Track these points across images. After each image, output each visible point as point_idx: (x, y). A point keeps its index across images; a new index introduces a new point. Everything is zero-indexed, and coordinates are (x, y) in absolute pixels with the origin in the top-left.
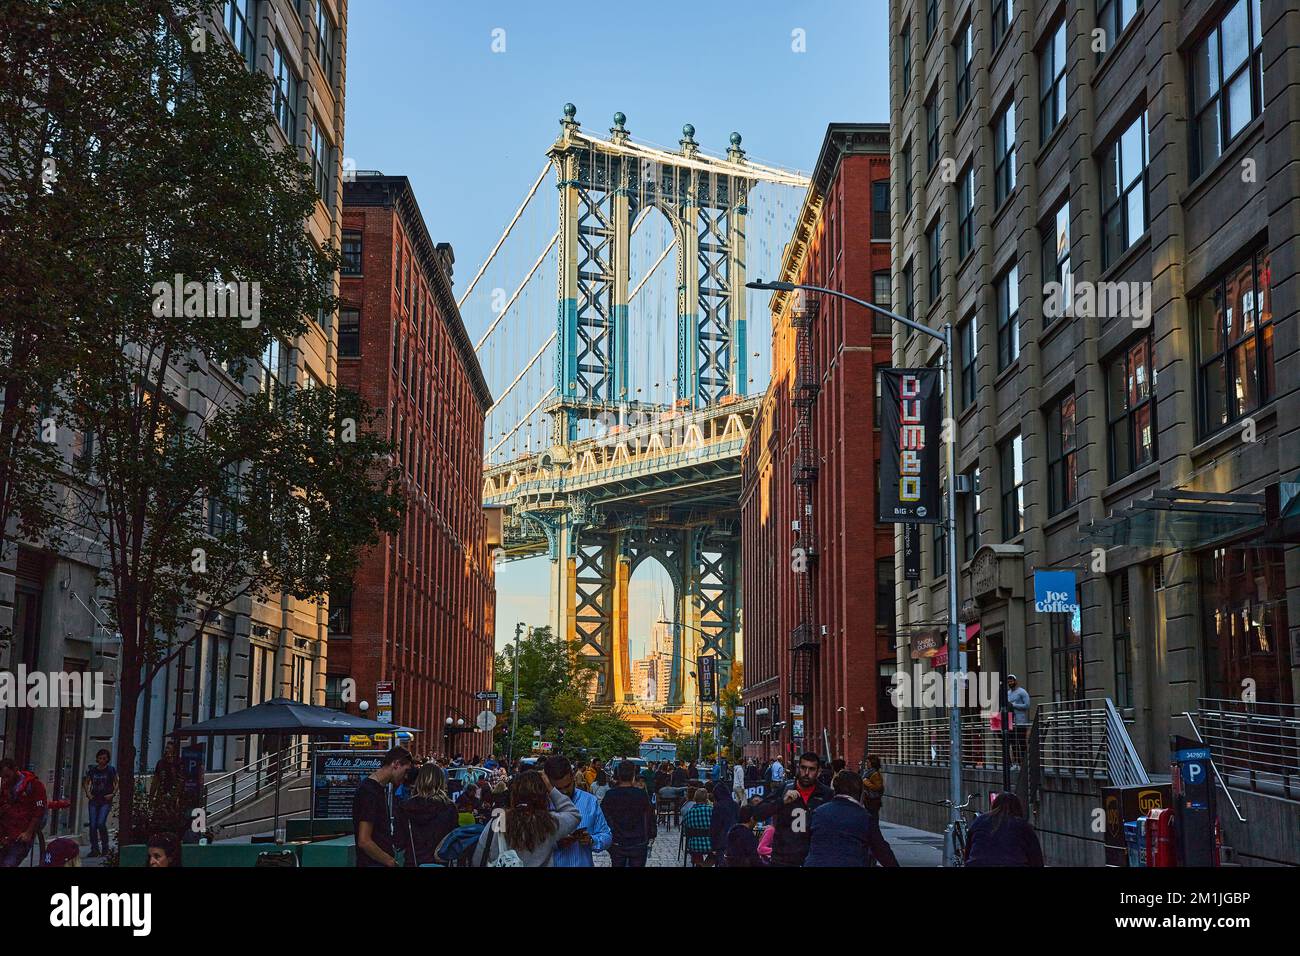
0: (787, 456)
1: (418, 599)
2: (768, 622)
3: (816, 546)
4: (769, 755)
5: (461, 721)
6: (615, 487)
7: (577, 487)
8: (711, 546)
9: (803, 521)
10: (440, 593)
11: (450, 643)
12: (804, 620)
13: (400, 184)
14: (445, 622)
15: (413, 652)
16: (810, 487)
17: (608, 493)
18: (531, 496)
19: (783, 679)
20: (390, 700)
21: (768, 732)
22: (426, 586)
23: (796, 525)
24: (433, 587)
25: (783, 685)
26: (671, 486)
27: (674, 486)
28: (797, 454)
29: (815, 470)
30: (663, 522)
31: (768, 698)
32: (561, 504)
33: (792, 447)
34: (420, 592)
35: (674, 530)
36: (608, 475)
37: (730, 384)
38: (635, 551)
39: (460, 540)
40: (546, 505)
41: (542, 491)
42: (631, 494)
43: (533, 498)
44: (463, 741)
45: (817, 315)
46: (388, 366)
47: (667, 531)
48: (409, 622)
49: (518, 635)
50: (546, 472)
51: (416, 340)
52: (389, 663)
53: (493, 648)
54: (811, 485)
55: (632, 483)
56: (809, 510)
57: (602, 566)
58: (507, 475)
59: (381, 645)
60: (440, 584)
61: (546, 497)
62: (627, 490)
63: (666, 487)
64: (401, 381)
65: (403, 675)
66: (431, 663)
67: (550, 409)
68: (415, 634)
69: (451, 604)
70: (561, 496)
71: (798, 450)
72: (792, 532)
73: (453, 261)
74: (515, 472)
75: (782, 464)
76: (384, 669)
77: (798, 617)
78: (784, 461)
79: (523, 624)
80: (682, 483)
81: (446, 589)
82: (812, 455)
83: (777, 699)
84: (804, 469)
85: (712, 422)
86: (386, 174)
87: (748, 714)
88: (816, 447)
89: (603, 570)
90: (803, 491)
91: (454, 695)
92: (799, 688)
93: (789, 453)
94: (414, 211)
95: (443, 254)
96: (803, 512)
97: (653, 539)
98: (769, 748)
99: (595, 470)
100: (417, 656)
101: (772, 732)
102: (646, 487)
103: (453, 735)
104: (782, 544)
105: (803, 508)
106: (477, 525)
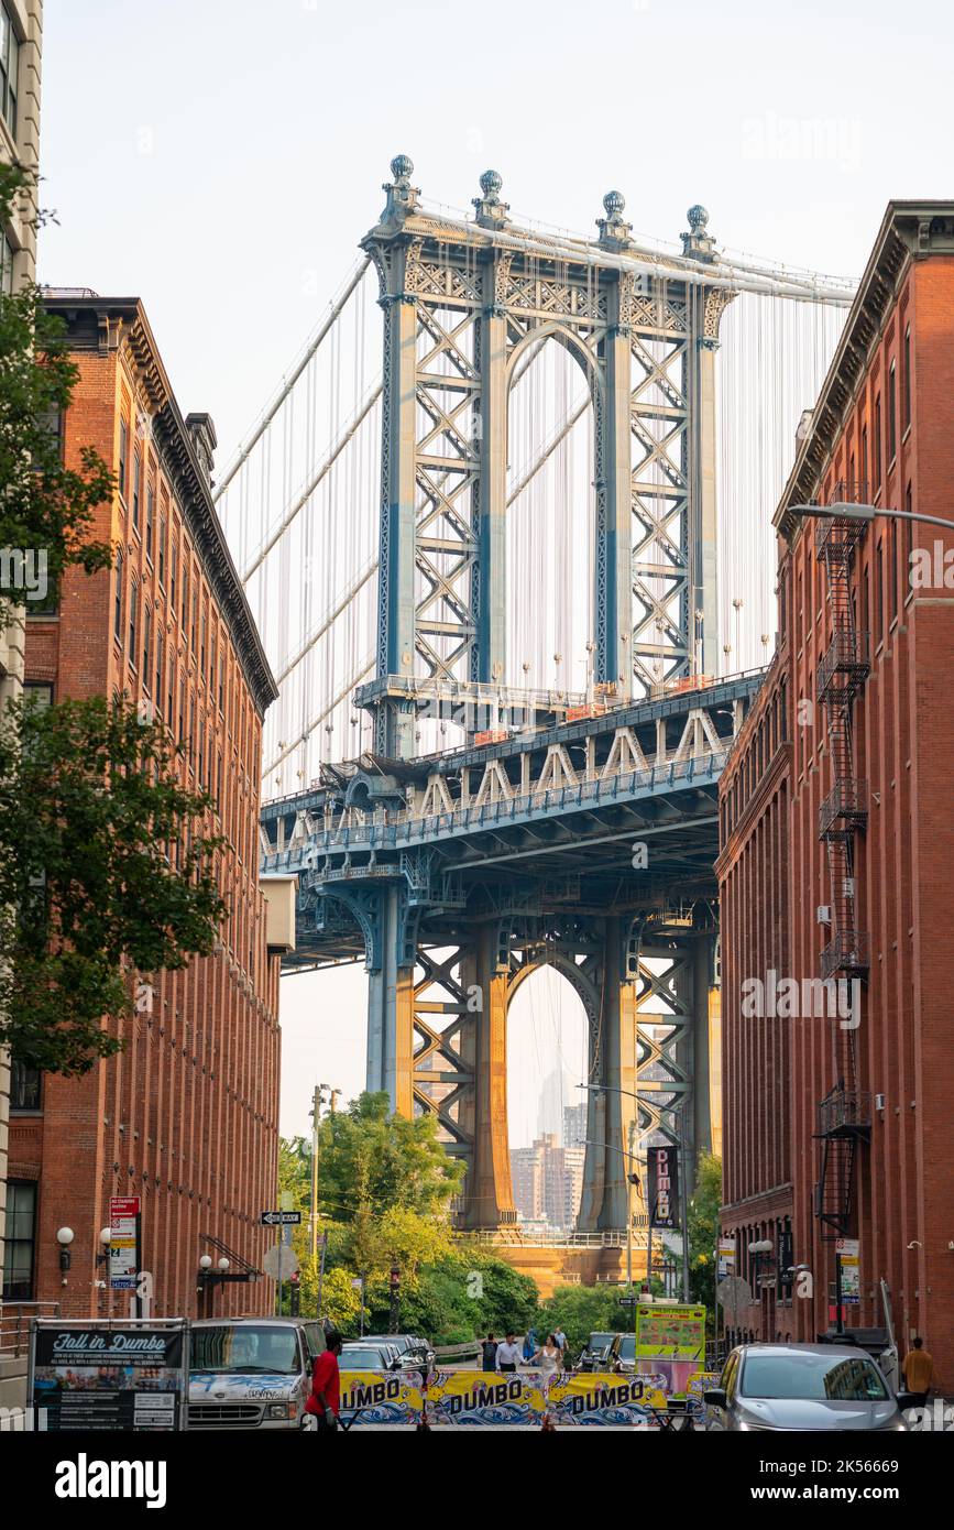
0: (806, 790)
1: (156, 1044)
2: (770, 1086)
3: (863, 950)
4: (773, 1325)
5: (224, 1262)
6: (485, 840)
7: (415, 841)
8: (656, 946)
9: (838, 907)
10: (190, 1034)
11: (207, 1122)
12: (842, 1083)
13: (127, 310)
14: (198, 1084)
15: (147, 1140)
16: (850, 846)
17: (472, 851)
18: (332, 856)
19: (800, 1190)
20: (132, 1230)
21: (773, 1283)
22: (168, 1023)
23: (823, 913)
24: (179, 1024)
25: (800, 1198)
26: (584, 839)
27: (591, 838)
28: (827, 789)
29: (862, 817)
30: (571, 904)
31: (771, 1222)
32: (387, 870)
33: (816, 775)
34: (158, 1033)
35: (590, 916)
36: (473, 818)
37: (691, 656)
38: (518, 955)
39: (222, 939)
40: (359, 873)
41: (353, 848)
42: (513, 852)
43: (337, 860)
44: (227, 1297)
45: (863, 539)
46: (106, 634)
47: (577, 919)
48: (141, 1085)
49: (316, 1108)
50: (360, 816)
51: (152, 586)
52: (107, 1161)
53: (276, 1131)
54: (852, 843)
55: (515, 834)
56: (849, 887)
57: (459, 982)
58: (290, 820)
59: (95, 1128)
60: (190, 1017)
61: (360, 858)
62: (507, 847)
63: (575, 841)
64: (127, 660)
65: (131, 1180)
66: (176, 1158)
67: (367, 701)
68: (151, 1106)
69: (208, 1052)
70: (386, 857)
71: (827, 780)
72: (817, 926)
73: (214, 446)
74: (303, 814)
75: (797, 805)
76: (100, 1170)
77: (829, 1078)
78: (801, 799)
79: (323, 1086)
80: (605, 835)
81: (200, 1026)
82: (855, 789)
83: (788, 1225)
84: (841, 815)
85: (658, 723)
86: (103, 293)
87: (740, 1251)
88: (862, 774)
89: (460, 989)
90: (838, 853)
91: (212, 1215)
92: (831, 1206)
93: (811, 784)
94: (151, 359)
95: (197, 432)
96: (839, 891)
97: (551, 933)
98: (773, 1312)
99: (448, 811)
100: (152, 1146)
101: (780, 1284)
102: (540, 841)
103: (210, 1289)
104: (798, 947)
105: (839, 883)
106: (251, 910)
